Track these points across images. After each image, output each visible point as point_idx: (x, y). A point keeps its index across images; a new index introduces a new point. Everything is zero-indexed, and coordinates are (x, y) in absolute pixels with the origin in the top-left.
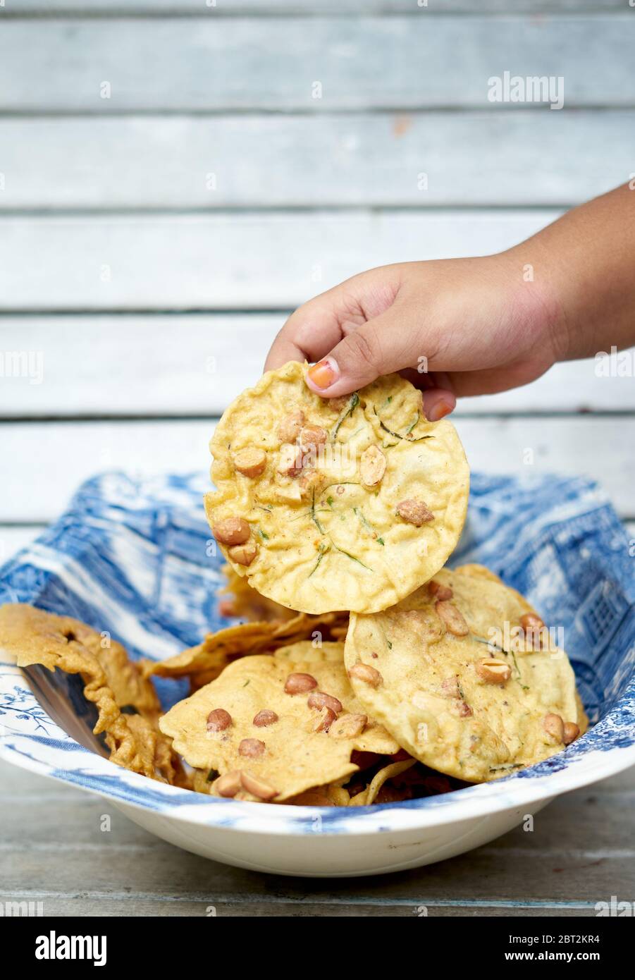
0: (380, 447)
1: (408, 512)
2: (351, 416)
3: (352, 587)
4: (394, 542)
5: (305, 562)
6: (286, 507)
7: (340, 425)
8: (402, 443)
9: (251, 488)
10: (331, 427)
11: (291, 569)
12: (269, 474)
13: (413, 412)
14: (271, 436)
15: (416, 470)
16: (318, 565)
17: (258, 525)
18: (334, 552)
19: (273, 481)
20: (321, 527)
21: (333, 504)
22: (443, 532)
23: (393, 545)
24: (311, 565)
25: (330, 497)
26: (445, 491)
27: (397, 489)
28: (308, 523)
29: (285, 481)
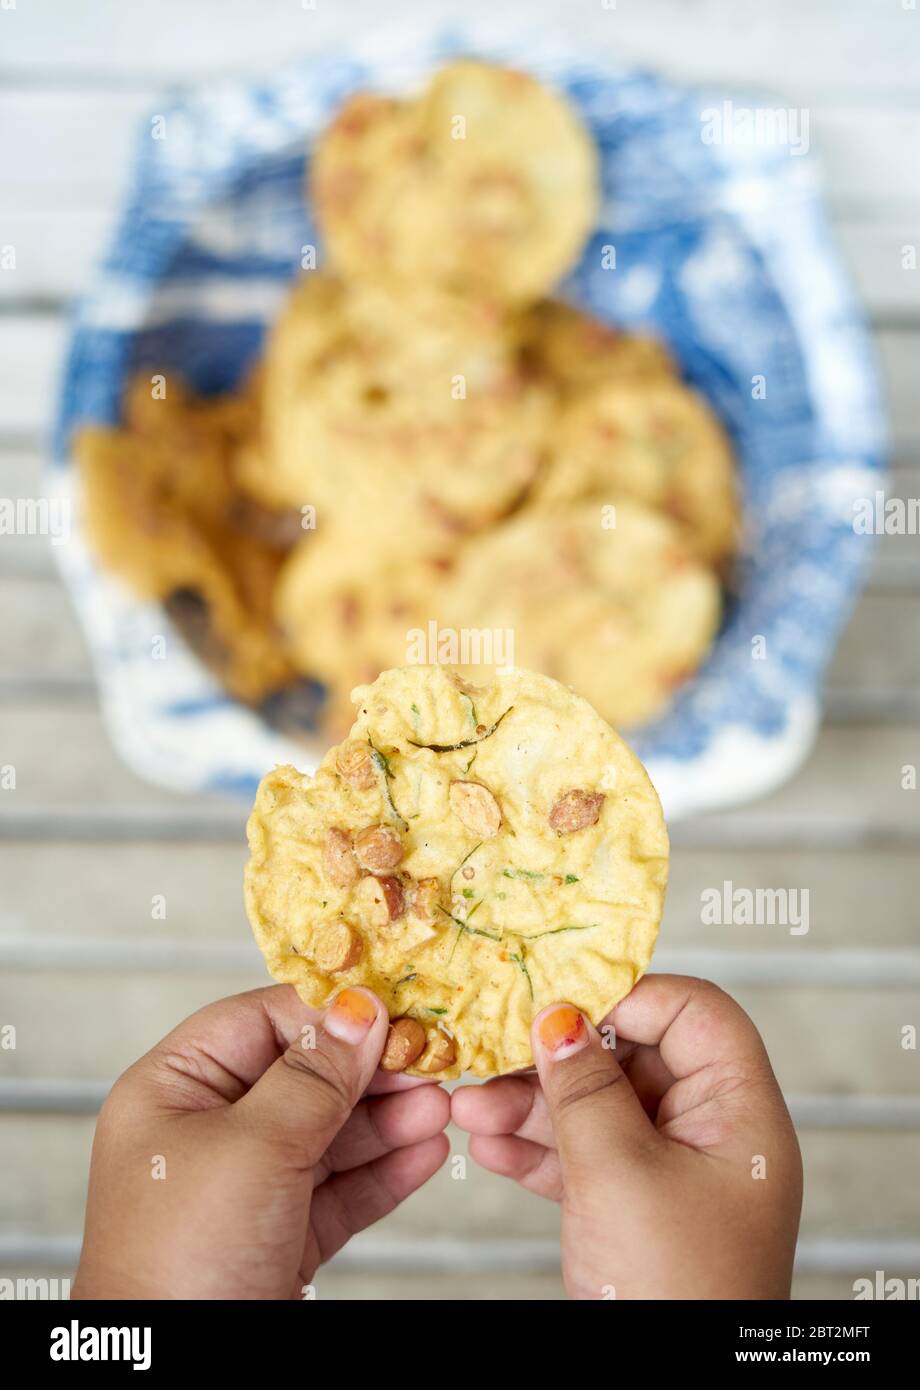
0: (461, 777)
2: (392, 777)
4: (588, 866)
5: (511, 990)
6: (428, 951)
7: (391, 798)
8: (482, 747)
9: (368, 974)
11: (504, 1015)
12: (372, 935)
13: (457, 696)
14: (328, 893)
15: (530, 766)
16: (529, 977)
17: (420, 1006)
18: (533, 946)
19: (383, 941)
20: (489, 932)
21: (475, 893)
22: (631, 800)
23: (589, 870)
24: (521, 984)
25: (465, 891)
26: (587, 756)
27: (530, 808)
28: (470, 945)
29: (397, 929)
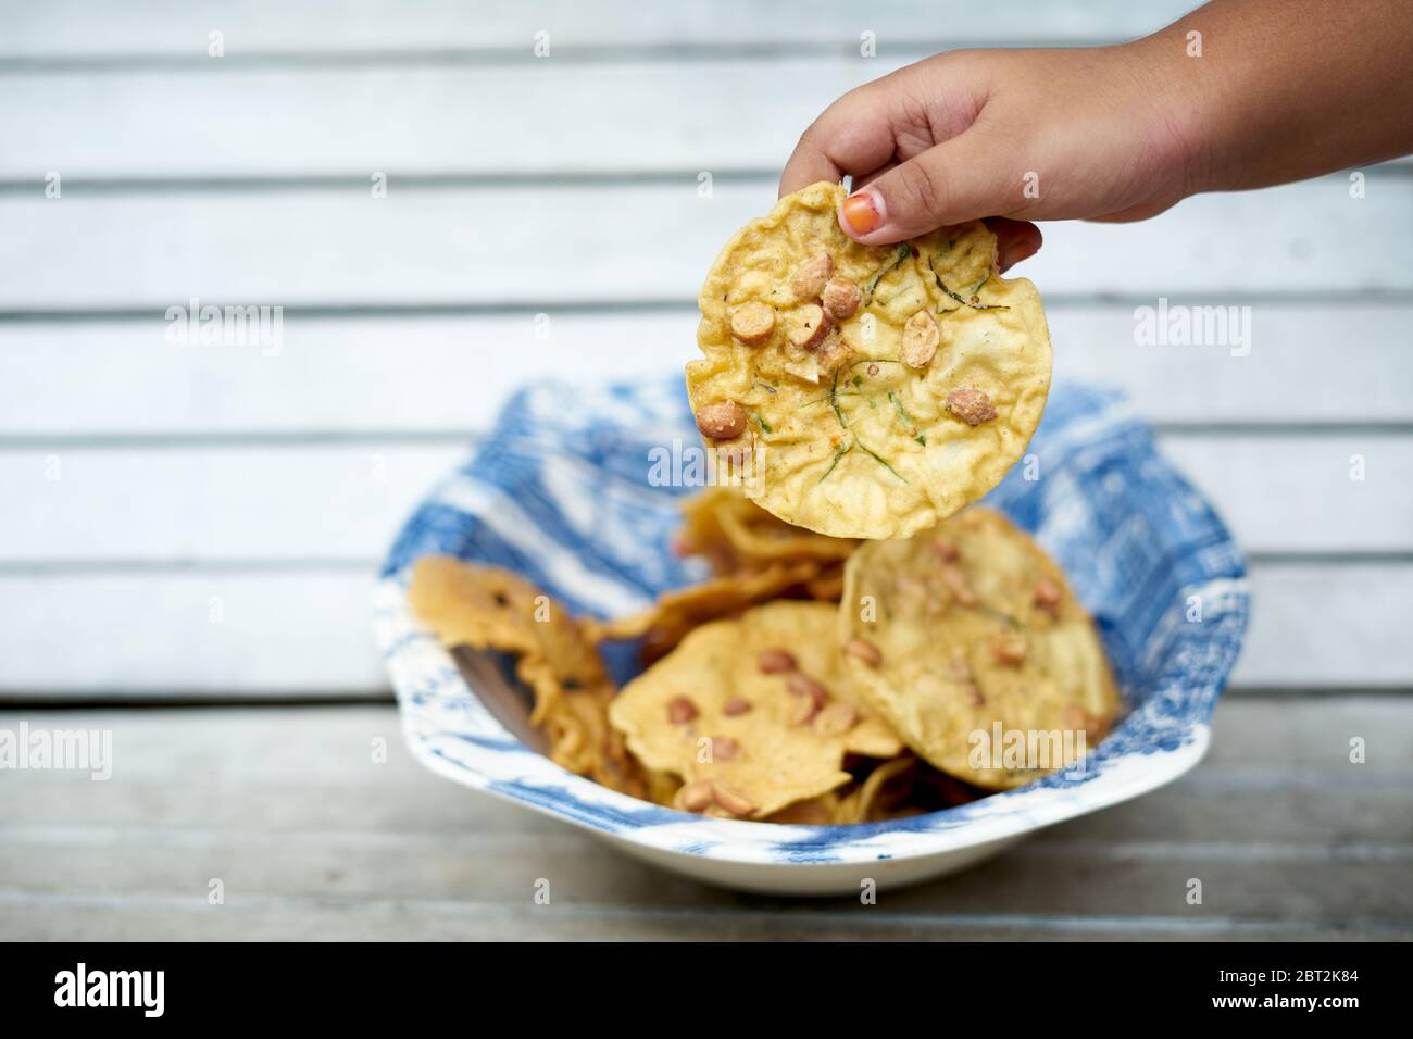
0: (932, 313)
1: (962, 408)
2: (897, 268)
3: (878, 503)
4: (939, 442)
5: (817, 462)
6: (797, 387)
7: (880, 279)
8: (964, 310)
9: (752, 360)
10: (867, 279)
11: (797, 470)
12: (778, 340)
13: (983, 267)
14: (783, 288)
15: (979, 352)
16: (833, 467)
17: (757, 410)
18: (857, 451)
19: (782, 350)
20: (843, 415)
21: (861, 386)
22: (1008, 436)
23: (938, 447)
24: (824, 467)
25: (858, 377)
26: (1015, 385)
27: (950, 375)
28: (825, 410)
29: (797, 355)
